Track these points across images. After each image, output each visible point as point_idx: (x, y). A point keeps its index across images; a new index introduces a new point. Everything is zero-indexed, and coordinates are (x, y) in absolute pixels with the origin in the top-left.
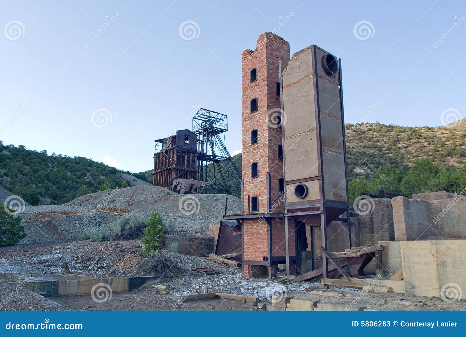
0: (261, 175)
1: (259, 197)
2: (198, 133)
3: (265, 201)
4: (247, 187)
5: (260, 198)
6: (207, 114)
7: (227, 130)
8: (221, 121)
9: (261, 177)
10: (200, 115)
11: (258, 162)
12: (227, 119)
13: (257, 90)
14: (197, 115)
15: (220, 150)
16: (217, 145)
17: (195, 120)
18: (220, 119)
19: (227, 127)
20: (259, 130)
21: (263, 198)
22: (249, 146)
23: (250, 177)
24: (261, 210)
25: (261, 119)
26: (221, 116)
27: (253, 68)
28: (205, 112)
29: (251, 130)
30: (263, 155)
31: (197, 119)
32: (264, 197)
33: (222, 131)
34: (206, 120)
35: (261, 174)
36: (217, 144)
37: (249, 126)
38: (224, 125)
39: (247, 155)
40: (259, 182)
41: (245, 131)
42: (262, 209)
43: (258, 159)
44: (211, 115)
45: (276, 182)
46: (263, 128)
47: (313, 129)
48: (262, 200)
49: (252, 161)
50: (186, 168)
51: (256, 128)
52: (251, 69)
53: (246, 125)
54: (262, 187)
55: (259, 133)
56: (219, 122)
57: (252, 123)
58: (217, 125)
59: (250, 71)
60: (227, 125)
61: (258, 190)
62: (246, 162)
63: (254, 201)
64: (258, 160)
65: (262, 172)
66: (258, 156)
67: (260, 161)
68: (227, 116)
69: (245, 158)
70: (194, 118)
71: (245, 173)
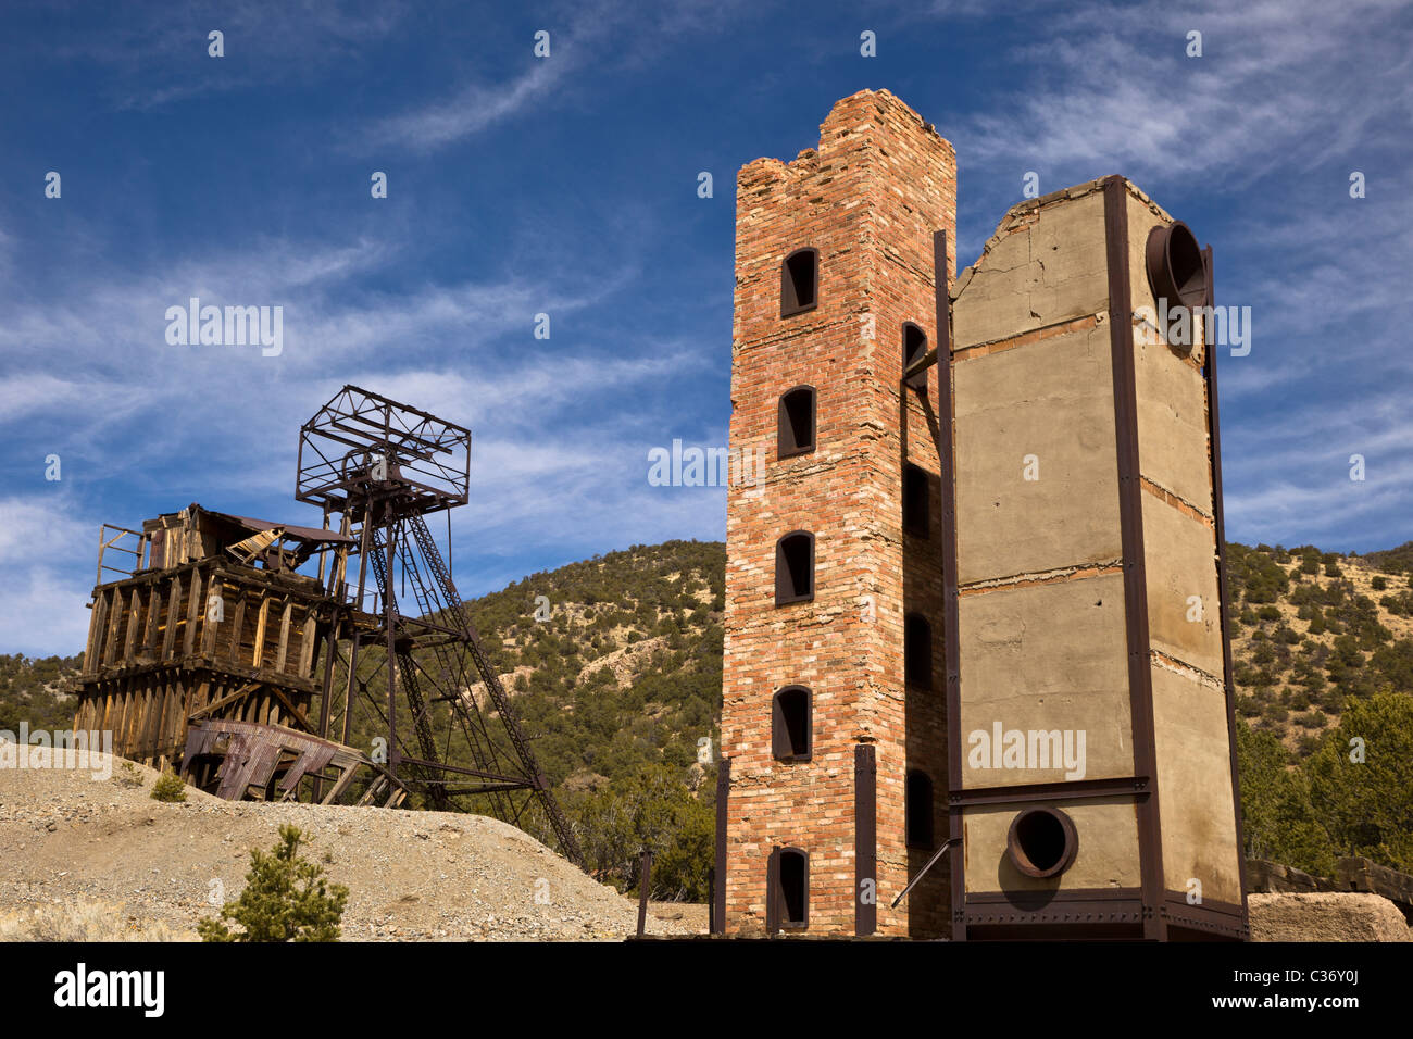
0: (827, 751)
1: (814, 856)
2: (322, 500)
3: (843, 876)
4: (746, 799)
5: (817, 862)
6: (378, 417)
7: (462, 501)
8: (439, 457)
9: (829, 756)
10: (339, 416)
11: (812, 685)
12: (468, 447)
13: (817, 348)
14: (325, 418)
15: (420, 592)
16: (411, 568)
17: (312, 436)
18: (437, 446)
19: (466, 487)
20: (819, 534)
21: (834, 862)
22: (766, 609)
23: (766, 757)
24: (824, 920)
25: (833, 489)
26: (438, 428)
27: (797, 244)
28: (369, 404)
29: (778, 532)
30: (839, 655)
31: (323, 433)
32: (838, 855)
33: (442, 502)
34: (368, 443)
35: (827, 743)
36: (408, 560)
37: (769, 515)
38: (452, 475)
39: (752, 648)
40: (813, 781)
41: (746, 536)
42: (831, 912)
43: (814, 672)
44: (394, 424)
45: (893, 789)
46: (846, 529)
47: (1106, 557)
48: (828, 871)
49: (779, 679)
50: (257, 670)
51: (807, 527)
52: (788, 252)
53: (750, 505)
54: (829, 804)
55: (820, 549)
56: (427, 457)
57: (783, 499)
58: (416, 473)
59: (780, 258)
60: (467, 476)
61: (812, 823)
62: (749, 681)
63: (789, 871)
64: (812, 678)
65: (829, 737)
66: (813, 659)
67: (823, 684)
68: (468, 433)
69: (741, 663)
70: (311, 427)
71: (738, 732)
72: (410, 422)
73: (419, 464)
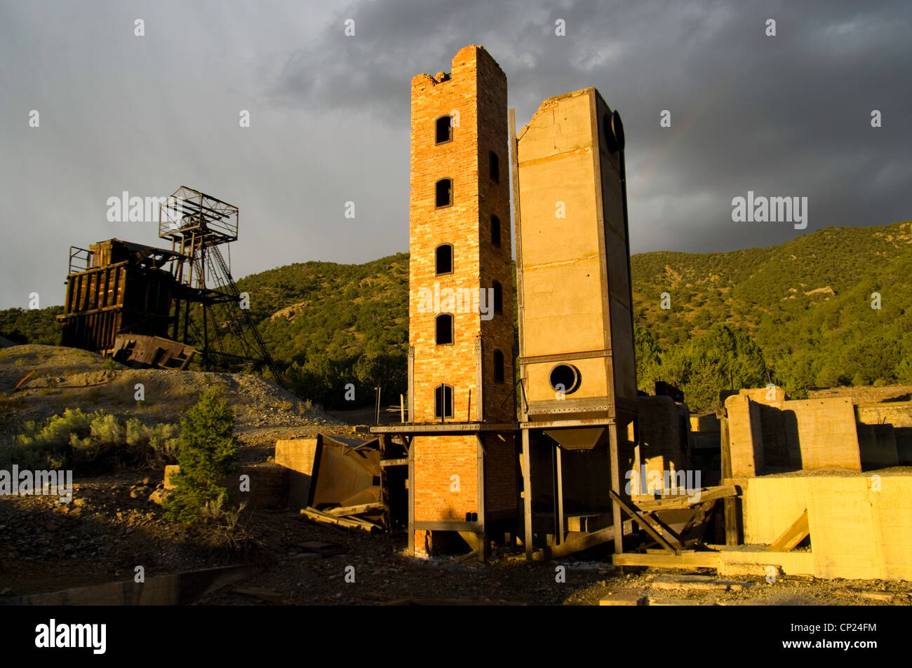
0: (461, 341)
1: (455, 388)
2: (172, 238)
4: (422, 364)
5: (457, 390)
6: (197, 202)
7: (235, 239)
8: (224, 219)
9: (462, 344)
12: (237, 215)
13: (453, 161)
15: (216, 279)
16: (212, 268)
18: (223, 214)
19: (237, 234)
20: (455, 245)
21: (465, 391)
22: (430, 278)
23: (431, 344)
24: (461, 416)
25: (462, 224)
26: (224, 206)
27: (441, 113)
28: (194, 196)
29: (437, 243)
32: (467, 387)
33: (225, 239)
34: (193, 213)
35: (461, 338)
36: (210, 265)
37: (430, 236)
38: (231, 228)
40: (454, 355)
41: (419, 246)
42: (464, 412)
44: (204, 204)
45: (490, 358)
46: (468, 243)
47: (591, 255)
48: (462, 394)
51: (450, 241)
52: (438, 117)
53: (421, 231)
54: (461, 365)
55: (456, 252)
56: (219, 219)
57: (437, 229)
58: (213, 226)
59: (434, 119)
60: (237, 229)
61: (454, 373)
65: (463, 335)
68: (237, 209)
71: (417, 334)
72: (211, 203)
73: (216, 222)
